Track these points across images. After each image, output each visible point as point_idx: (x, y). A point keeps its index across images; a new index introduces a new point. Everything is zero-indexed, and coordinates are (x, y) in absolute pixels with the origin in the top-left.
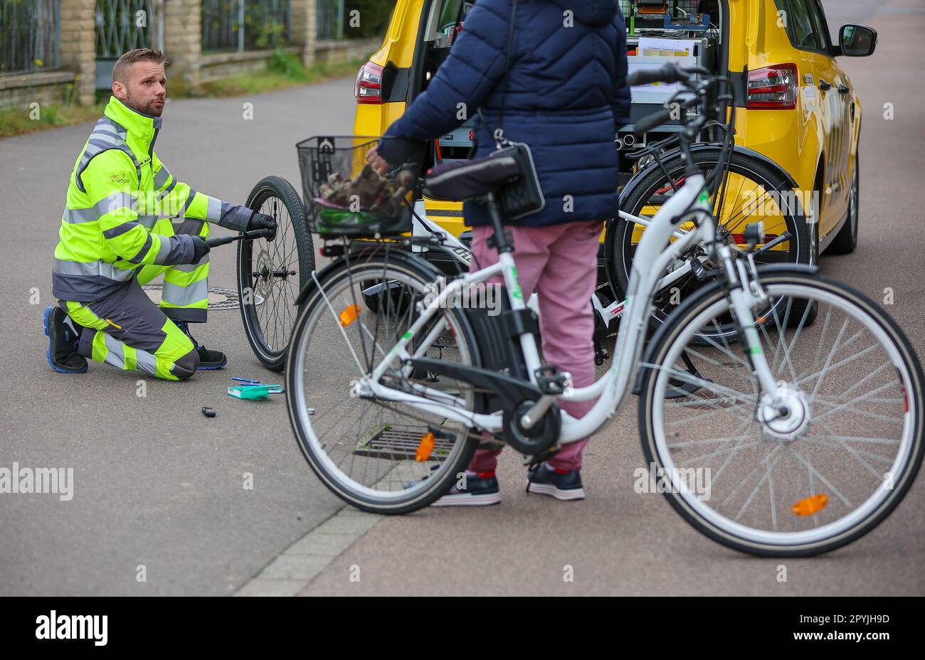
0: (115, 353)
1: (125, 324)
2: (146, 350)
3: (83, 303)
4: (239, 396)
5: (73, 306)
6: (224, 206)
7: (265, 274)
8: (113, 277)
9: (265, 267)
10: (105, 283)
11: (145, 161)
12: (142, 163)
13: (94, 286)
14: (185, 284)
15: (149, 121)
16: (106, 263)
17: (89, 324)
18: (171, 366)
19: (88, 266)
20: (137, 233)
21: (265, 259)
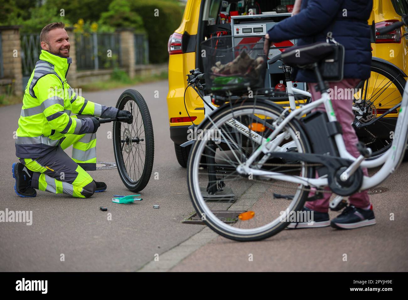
0: (51, 185)
1: (57, 168)
2: (68, 182)
3: (33, 159)
4: (119, 202)
5: (28, 161)
6: (103, 107)
7: (128, 141)
8: (49, 144)
9: (127, 137)
10: (45, 147)
11: (65, 81)
12: (64, 82)
13: (39, 150)
14: (85, 149)
15: (65, 60)
16: (45, 137)
17: (37, 170)
18: (81, 190)
19: (35, 138)
20: (64, 117)
21: (127, 133)
